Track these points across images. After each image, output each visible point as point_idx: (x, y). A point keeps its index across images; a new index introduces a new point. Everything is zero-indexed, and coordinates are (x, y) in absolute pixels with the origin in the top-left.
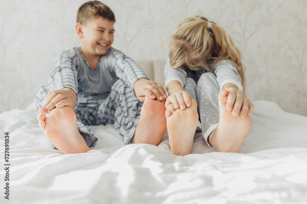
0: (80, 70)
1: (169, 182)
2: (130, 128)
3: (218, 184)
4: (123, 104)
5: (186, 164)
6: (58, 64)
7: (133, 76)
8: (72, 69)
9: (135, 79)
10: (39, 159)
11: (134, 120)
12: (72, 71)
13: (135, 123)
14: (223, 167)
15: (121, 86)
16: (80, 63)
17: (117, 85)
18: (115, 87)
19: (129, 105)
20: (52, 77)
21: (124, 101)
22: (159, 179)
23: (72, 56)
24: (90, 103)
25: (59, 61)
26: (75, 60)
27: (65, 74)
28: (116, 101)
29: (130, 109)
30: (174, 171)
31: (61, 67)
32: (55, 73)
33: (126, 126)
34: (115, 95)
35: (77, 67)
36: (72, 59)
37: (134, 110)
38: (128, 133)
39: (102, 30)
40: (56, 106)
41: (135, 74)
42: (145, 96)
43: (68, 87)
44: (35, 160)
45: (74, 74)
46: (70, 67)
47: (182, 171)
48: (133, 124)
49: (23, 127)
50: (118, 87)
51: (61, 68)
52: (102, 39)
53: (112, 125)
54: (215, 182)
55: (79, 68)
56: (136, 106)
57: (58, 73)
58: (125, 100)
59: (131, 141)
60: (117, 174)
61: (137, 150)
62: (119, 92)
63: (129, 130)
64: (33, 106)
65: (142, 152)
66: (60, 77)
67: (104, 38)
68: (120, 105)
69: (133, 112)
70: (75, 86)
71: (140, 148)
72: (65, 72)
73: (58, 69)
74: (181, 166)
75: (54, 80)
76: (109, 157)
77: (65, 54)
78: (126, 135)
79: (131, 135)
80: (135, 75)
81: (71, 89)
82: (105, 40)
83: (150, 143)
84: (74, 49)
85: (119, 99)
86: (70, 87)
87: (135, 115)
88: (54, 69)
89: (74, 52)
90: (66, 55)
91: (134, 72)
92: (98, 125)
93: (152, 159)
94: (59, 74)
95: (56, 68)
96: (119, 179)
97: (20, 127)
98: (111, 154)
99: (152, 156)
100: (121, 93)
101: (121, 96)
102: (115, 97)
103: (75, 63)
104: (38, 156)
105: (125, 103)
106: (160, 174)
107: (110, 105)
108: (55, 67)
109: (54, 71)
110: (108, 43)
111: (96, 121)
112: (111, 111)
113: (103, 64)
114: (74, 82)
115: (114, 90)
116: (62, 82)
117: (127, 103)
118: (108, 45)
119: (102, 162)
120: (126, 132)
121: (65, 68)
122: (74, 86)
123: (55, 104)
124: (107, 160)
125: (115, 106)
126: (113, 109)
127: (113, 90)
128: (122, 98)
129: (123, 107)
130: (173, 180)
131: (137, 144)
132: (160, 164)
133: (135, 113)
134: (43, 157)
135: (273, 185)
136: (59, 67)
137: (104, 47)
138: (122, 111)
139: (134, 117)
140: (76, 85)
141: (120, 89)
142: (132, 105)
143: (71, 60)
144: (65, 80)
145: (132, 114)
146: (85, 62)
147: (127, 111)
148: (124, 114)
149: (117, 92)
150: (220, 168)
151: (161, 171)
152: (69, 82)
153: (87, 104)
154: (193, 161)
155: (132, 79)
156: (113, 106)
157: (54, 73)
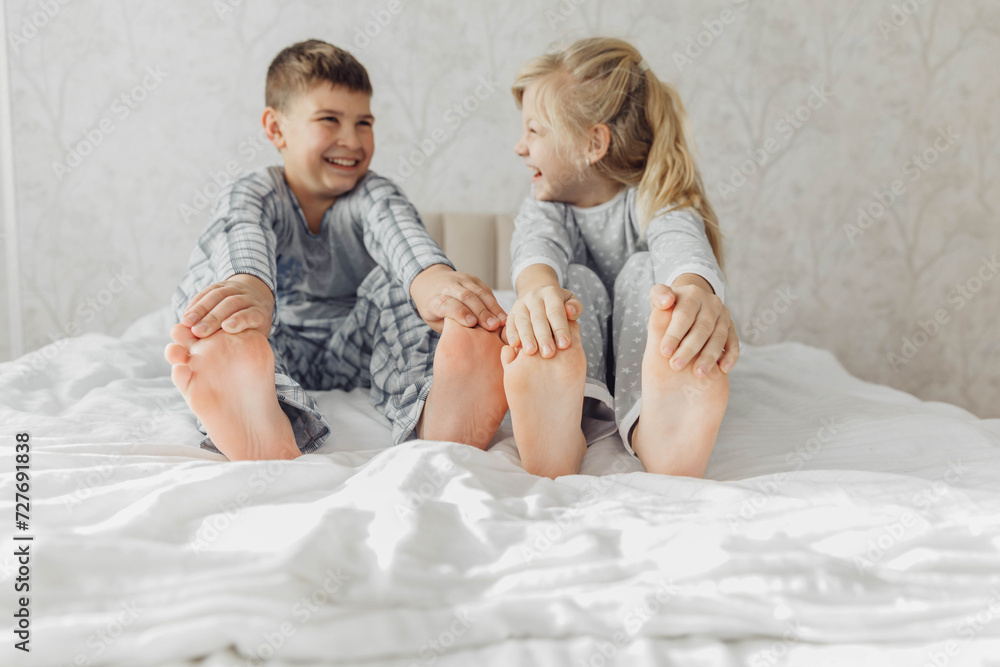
0: (283, 231)
1: (503, 542)
2: (411, 401)
3: (632, 551)
4: (391, 335)
5: (560, 501)
6: (223, 212)
7: (406, 259)
8: (262, 226)
9: (410, 271)
10: (157, 471)
11: (422, 378)
12: (260, 232)
13: (423, 388)
14: (654, 512)
15: (381, 286)
16: (283, 213)
17: (372, 282)
18: (368, 289)
19: (408, 337)
20: (204, 247)
21: (394, 329)
22: (480, 534)
23: (264, 192)
24: (310, 329)
25: (227, 200)
26: (271, 202)
27: (242, 238)
28: (371, 329)
29: (411, 348)
30: (522, 515)
31: (229, 219)
32: (213, 236)
33: (399, 396)
34: (366, 311)
35: (275, 224)
36: (264, 200)
37: (420, 350)
38: (404, 415)
39: (332, 119)
40: (223, 325)
41: (412, 254)
42: (442, 319)
43: (247, 271)
44: (146, 473)
45: (267, 239)
46: (258, 220)
47: (546, 517)
48: (418, 391)
49: (114, 385)
50: (373, 289)
51: (232, 221)
52: (334, 145)
53: (366, 390)
54: (624, 546)
55: (280, 226)
56: (426, 338)
57: (221, 237)
58: (395, 324)
59: (415, 433)
60: (369, 516)
61: (427, 457)
62: (377, 303)
63: (407, 408)
64: (144, 327)
65: (442, 463)
66: (227, 245)
67: (340, 143)
68: (383, 340)
69: (418, 356)
70: (267, 272)
71: (435, 452)
72: (240, 232)
73: (222, 225)
74: (543, 504)
75: (209, 257)
76: (354, 473)
77: (247, 183)
78: (397, 421)
79: (411, 421)
80: (410, 258)
81: (258, 277)
82: (344, 146)
83: (462, 441)
84: (270, 170)
85: (378, 324)
86: (252, 272)
87: (425, 366)
88: (210, 224)
89: (270, 179)
90: (248, 187)
91: (409, 249)
92: (328, 389)
93: (467, 483)
94: (225, 239)
95: (218, 221)
96: (372, 528)
97: (104, 384)
98: (357, 468)
99: (468, 475)
100: (382, 306)
101: (384, 313)
102: (368, 316)
103: (271, 211)
104: (155, 464)
105: (397, 332)
106: (482, 520)
107: (359, 339)
108: (215, 219)
109: (209, 230)
110: (358, 157)
111: (321, 378)
112: (361, 355)
113: (338, 214)
114: (265, 260)
115: (365, 297)
116: (233, 260)
117: (401, 334)
118: (357, 162)
119: (334, 486)
120: (399, 413)
121: (240, 222)
122: (266, 270)
123: (222, 321)
124: (347, 482)
125: (369, 342)
126: (367, 350)
127: (361, 298)
128: (387, 319)
129: (392, 345)
130: (516, 538)
131: (430, 443)
132: (486, 496)
133: (424, 358)
134: (169, 468)
135: (771, 558)
136: (226, 220)
137: (347, 167)
138: (390, 356)
139: (422, 370)
140: (270, 267)
141: (378, 296)
142: (416, 336)
143: (260, 204)
144: (240, 254)
145: (416, 360)
146: (295, 208)
147: (405, 355)
148: (396, 365)
149: (371, 304)
150: (645, 514)
151: (486, 512)
152: (251, 258)
153: (301, 329)
154: (579, 496)
155: (403, 270)
156: (365, 343)
157: (208, 236)
